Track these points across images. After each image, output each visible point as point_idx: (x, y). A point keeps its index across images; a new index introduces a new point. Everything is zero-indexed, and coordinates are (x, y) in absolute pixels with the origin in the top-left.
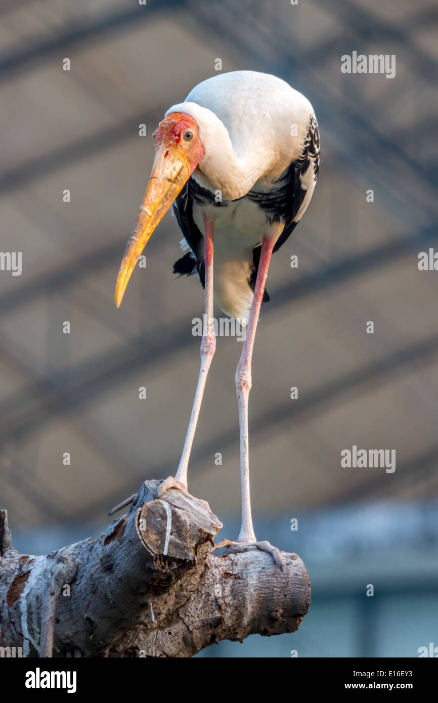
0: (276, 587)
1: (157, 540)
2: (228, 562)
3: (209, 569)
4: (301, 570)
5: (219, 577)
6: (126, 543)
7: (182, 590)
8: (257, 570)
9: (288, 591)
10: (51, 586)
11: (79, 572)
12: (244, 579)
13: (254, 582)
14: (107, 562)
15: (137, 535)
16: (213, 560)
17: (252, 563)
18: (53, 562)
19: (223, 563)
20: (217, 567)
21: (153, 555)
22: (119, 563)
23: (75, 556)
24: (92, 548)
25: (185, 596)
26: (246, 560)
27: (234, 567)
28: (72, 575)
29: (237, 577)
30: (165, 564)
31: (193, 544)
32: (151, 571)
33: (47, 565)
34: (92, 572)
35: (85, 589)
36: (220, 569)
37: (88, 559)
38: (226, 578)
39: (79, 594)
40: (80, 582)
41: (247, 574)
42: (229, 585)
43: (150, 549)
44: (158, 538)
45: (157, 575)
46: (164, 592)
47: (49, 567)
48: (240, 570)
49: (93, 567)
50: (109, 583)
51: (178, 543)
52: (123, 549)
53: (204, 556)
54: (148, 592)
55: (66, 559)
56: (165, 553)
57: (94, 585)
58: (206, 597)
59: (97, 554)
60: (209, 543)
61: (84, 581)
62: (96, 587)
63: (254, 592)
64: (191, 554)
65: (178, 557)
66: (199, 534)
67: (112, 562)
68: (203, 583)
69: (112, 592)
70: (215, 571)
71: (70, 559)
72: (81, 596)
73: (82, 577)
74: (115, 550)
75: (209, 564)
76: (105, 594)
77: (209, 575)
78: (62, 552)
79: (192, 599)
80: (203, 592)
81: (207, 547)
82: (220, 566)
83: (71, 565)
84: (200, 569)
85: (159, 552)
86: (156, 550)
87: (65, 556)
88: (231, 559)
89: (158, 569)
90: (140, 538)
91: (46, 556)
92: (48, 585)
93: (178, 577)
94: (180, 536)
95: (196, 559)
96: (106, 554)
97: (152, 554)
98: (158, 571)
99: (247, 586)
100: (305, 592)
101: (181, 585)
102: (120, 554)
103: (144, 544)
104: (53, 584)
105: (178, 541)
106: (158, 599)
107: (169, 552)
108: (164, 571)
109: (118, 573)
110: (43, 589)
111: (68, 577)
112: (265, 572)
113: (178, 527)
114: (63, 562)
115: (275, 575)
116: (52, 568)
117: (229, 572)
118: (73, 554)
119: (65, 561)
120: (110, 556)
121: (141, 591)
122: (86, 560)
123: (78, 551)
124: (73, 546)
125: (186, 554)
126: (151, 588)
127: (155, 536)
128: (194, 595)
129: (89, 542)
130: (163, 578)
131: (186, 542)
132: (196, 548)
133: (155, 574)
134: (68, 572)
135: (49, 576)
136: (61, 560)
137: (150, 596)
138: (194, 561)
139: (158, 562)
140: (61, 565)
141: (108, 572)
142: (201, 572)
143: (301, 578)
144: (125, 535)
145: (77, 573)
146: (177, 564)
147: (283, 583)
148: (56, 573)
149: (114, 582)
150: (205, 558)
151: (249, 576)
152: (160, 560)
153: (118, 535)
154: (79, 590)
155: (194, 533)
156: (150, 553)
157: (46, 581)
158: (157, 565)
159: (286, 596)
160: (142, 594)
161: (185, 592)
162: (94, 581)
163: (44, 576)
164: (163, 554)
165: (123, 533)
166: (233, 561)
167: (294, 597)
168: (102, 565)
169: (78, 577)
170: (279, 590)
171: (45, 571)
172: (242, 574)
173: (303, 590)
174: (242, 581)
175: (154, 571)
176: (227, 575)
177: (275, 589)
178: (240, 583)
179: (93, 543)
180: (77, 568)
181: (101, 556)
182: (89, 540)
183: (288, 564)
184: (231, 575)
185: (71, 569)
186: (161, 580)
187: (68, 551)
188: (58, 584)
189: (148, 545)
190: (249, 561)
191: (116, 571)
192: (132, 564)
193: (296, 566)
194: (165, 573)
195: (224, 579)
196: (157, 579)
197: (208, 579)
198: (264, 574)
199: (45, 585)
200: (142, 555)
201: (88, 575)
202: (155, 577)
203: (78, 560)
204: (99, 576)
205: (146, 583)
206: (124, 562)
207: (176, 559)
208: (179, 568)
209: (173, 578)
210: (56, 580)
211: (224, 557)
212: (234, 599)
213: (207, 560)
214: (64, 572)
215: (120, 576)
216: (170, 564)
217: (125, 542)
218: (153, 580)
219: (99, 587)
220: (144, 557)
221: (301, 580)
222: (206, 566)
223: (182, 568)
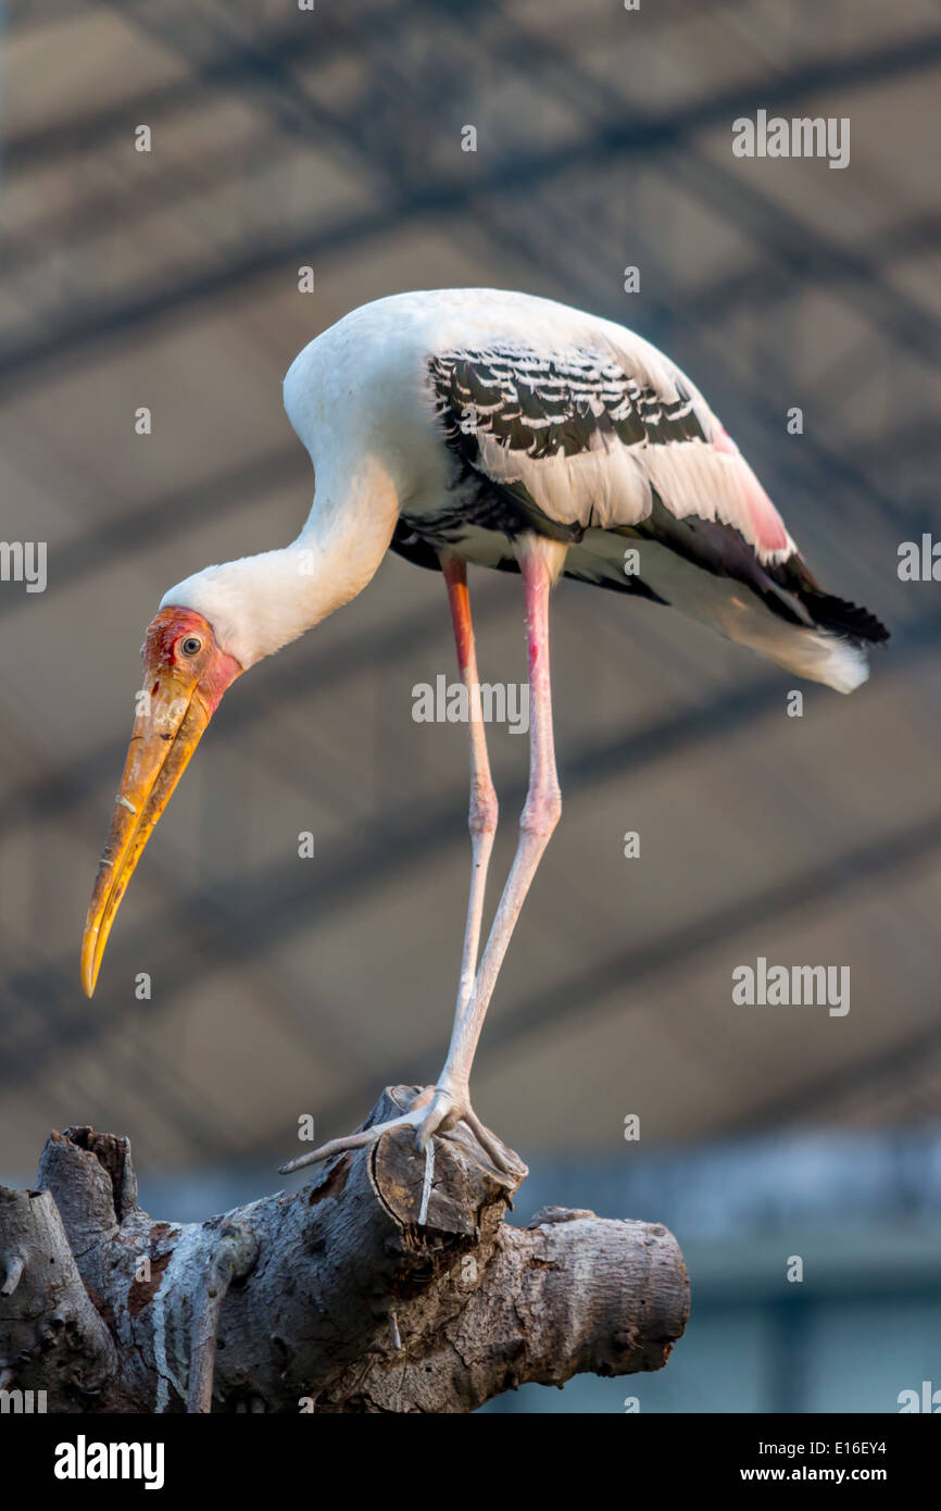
0: (625, 1286)
1: (407, 1197)
2: (538, 1239)
3: (501, 1251)
4: (672, 1255)
5: (520, 1266)
6: (349, 1202)
7: (452, 1290)
8: (590, 1254)
9: (647, 1293)
10: (209, 1279)
11: (262, 1256)
12: (566, 1271)
13: (586, 1276)
14: (314, 1237)
15: (371, 1187)
16: (510, 1234)
17: (582, 1240)
18: (214, 1236)
19: (529, 1241)
20: (517, 1249)
21: (400, 1224)
22: (336, 1240)
23: (254, 1226)
24: (287, 1209)
25: (457, 1302)
26: (571, 1236)
27: (549, 1248)
28: (248, 1260)
29: (554, 1267)
30: (422, 1242)
31: (474, 1206)
32: (395, 1254)
33: (203, 1240)
34: (286, 1254)
35: (273, 1287)
36: (523, 1251)
37: (279, 1231)
38: (533, 1269)
39: (262, 1296)
40: (264, 1273)
41: (573, 1262)
42: (539, 1281)
43: (393, 1213)
44: (410, 1193)
45: (406, 1262)
46: (420, 1293)
47: (207, 1245)
48: (560, 1254)
49: (287, 1245)
50: (318, 1275)
51: (445, 1203)
52: (344, 1212)
53: (494, 1227)
54: (389, 1293)
55: (239, 1231)
56: (422, 1220)
57: (290, 1278)
58: (495, 1303)
59: (296, 1221)
60: (502, 1203)
61: (270, 1271)
62: (292, 1283)
63: (584, 1295)
64: (470, 1223)
65: (445, 1229)
66: (484, 1186)
67: (324, 1236)
68: (490, 1277)
69: (322, 1293)
70: (513, 1255)
71: (245, 1229)
72: (265, 1299)
73: (267, 1263)
74: (328, 1214)
75: (502, 1243)
76: (310, 1296)
77: (502, 1262)
78: (232, 1216)
79: (471, 1307)
80: (490, 1294)
81: (499, 1211)
82: (523, 1246)
83: (248, 1241)
84: (487, 1251)
85: (411, 1219)
86: (405, 1215)
87: (235, 1225)
88: (543, 1234)
89: (408, 1251)
90: (376, 1192)
91: (201, 1226)
92: (205, 1278)
93: (446, 1267)
94: (449, 1191)
95: (478, 1233)
96: (311, 1221)
97: (397, 1222)
98: (407, 1255)
99: (572, 1284)
100: (679, 1296)
101: (450, 1281)
102: (337, 1222)
103: (382, 1204)
104: (213, 1277)
105: (445, 1199)
106: (408, 1306)
107: (428, 1219)
108: (419, 1254)
109: (334, 1257)
110: (196, 1284)
111: (241, 1264)
112: (605, 1258)
113: (446, 1174)
114: (233, 1236)
115: (624, 1265)
116: (212, 1247)
117: (539, 1257)
118: (252, 1221)
119: (237, 1234)
120: (319, 1226)
121: (378, 1290)
122: (275, 1232)
123: (260, 1216)
124: (251, 1206)
125: (460, 1224)
126: (396, 1286)
127: (403, 1190)
128: (474, 1300)
129: (282, 1200)
130: (418, 1267)
131: (460, 1201)
132: (478, 1213)
133: (403, 1259)
134: (241, 1255)
135: (207, 1262)
136: (229, 1232)
137: (392, 1301)
138: (476, 1236)
139: (409, 1237)
140: (228, 1242)
141: (315, 1256)
142: (487, 1258)
143: (673, 1269)
144: (347, 1188)
145: (257, 1257)
146: (444, 1242)
147: (639, 1279)
148: (220, 1255)
149: (327, 1274)
150: (495, 1232)
151: (577, 1265)
152: (413, 1234)
153: (336, 1187)
154: (261, 1287)
155: (476, 1184)
156: (393, 1221)
157: (200, 1271)
158: (406, 1243)
159: (643, 1302)
160: (379, 1297)
161: (458, 1294)
162: (289, 1271)
163: (198, 1261)
164: (417, 1223)
165: (344, 1184)
166: (547, 1238)
167: (660, 1306)
168: (305, 1242)
169: (261, 1264)
170: (631, 1292)
171: (200, 1252)
172: (563, 1262)
173: (675, 1292)
174: (563, 1274)
175: (401, 1254)
176: (535, 1263)
177: (624, 1290)
178: (558, 1278)
179: (289, 1201)
180: (259, 1247)
181: (303, 1226)
182: (281, 1196)
183: (648, 1245)
184: (543, 1263)
185: (247, 1249)
186: (414, 1271)
187: (243, 1214)
188: (222, 1277)
189: (391, 1206)
190: (576, 1238)
191: (330, 1254)
192: (362, 1240)
193: (663, 1247)
194: (422, 1258)
195: (529, 1271)
196: (406, 1269)
197: (501, 1271)
198: (604, 1261)
199: (199, 1278)
200: (378, 1224)
201: (279, 1261)
202: (403, 1265)
203: (260, 1232)
204: (298, 1262)
205: (385, 1275)
206: (344, 1237)
207: (442, 1231)
208: (446, 1248)
209: (436, 1268)
210: (220, 1268)
211: (530, 1229)
212: (548, 1307)
213: (498, 1235)
214: (235, 1254)
215: (337, 1263)
216: (430, 1242)
217: (348, 1200)
218: (399, 1270)
219: (299, 1283)
220: (383, 1228)
221: (672, 1273)
222: (497, 1246)
223: (453, 1250)
